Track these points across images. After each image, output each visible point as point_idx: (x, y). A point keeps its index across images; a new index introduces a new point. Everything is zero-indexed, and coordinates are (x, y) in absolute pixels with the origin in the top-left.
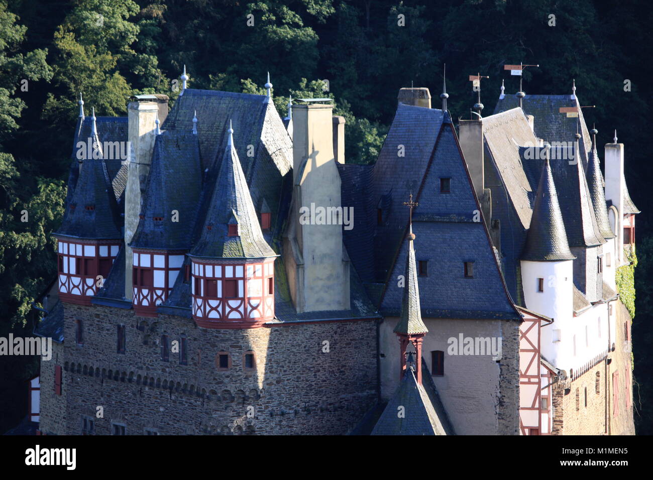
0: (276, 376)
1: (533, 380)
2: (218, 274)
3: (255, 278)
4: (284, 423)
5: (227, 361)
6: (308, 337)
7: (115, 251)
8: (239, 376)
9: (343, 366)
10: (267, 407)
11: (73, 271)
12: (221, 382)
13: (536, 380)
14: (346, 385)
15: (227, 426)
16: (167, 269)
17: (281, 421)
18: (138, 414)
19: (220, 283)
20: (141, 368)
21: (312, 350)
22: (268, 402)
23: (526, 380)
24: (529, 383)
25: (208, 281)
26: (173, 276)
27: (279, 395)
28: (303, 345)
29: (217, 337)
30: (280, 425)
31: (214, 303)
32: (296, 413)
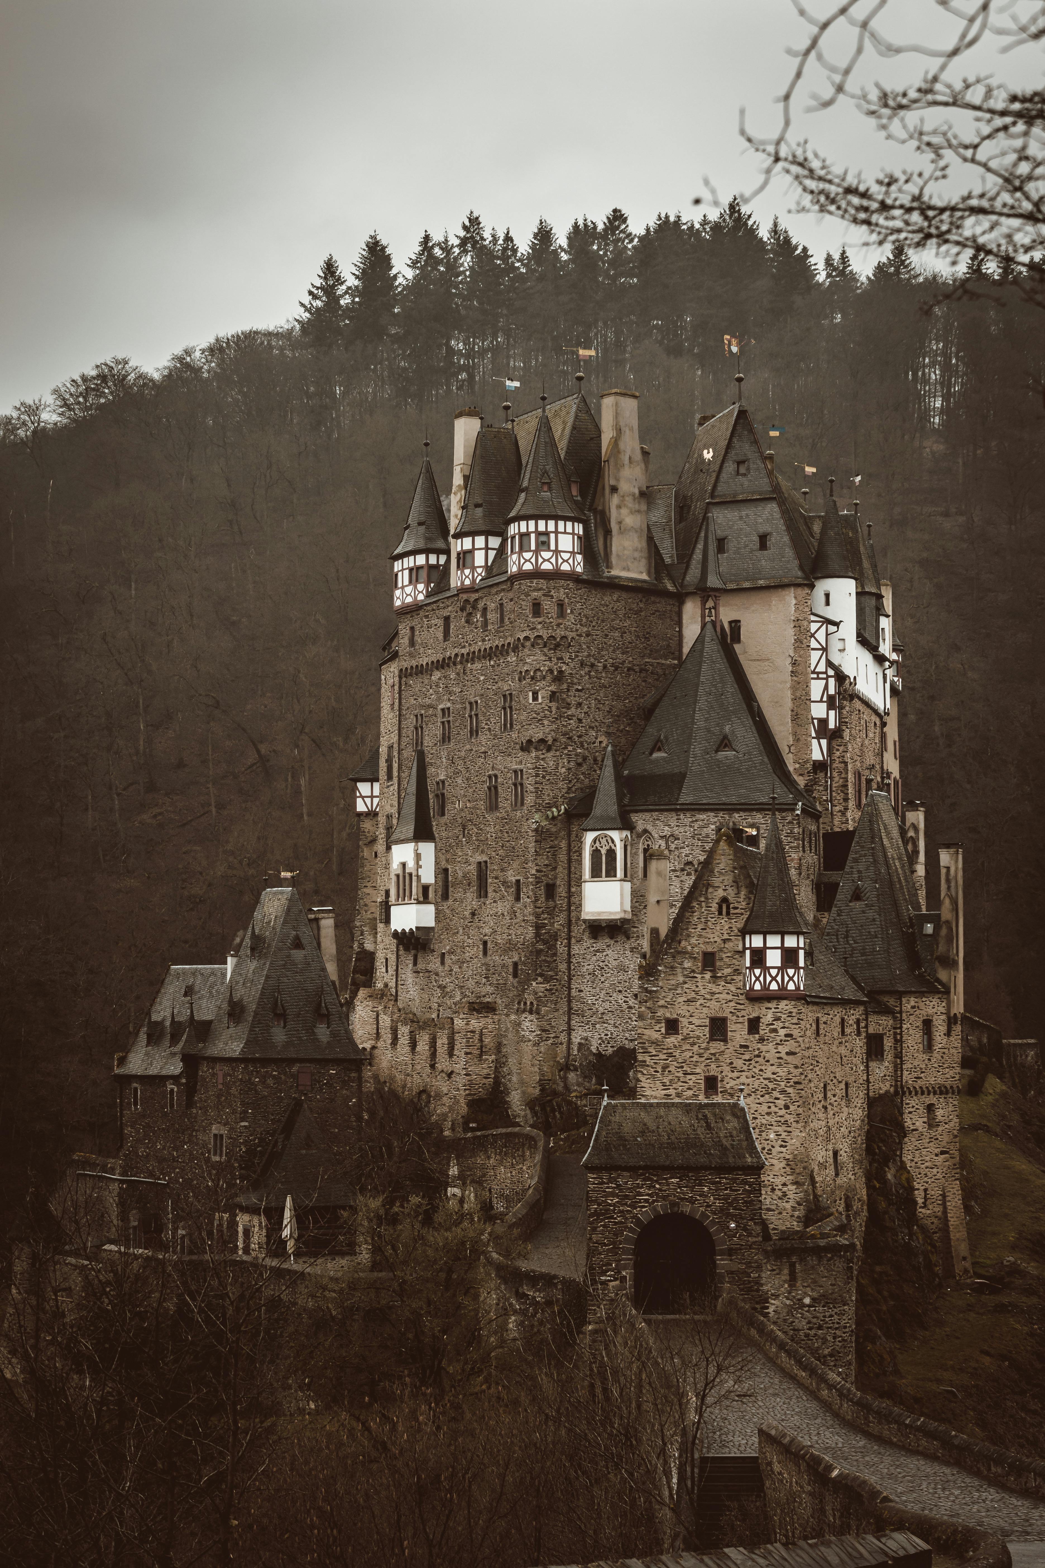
0: (585, 629)
1: (821, 676)
2: (532, 528)
3: (565, 533)
4: (593, 673)
5: (539, 609)
6: (615, 599)
7: (443, 559)
8: (551, 623)
9: (648, 633)
10: (577, 656)
11: (406, 582)
12: (534, 628)
13: (824, 676)
14: (651, 651)
15: (539, 670)
16: (487, 548)
17: (590, 672)
18: (461, 691)
19: (533, 536)
20: (464, 647)
21: (619, 613)
22: (578, 652)
23: (815, 676)
24: (818, 678)
25: (522, 535)
26: (492, 554)
27: (588, 647)
28: (611, 606)
29: (530, 587)
30: (589, 675)
31: (527, 555)
32: (605, 667)
